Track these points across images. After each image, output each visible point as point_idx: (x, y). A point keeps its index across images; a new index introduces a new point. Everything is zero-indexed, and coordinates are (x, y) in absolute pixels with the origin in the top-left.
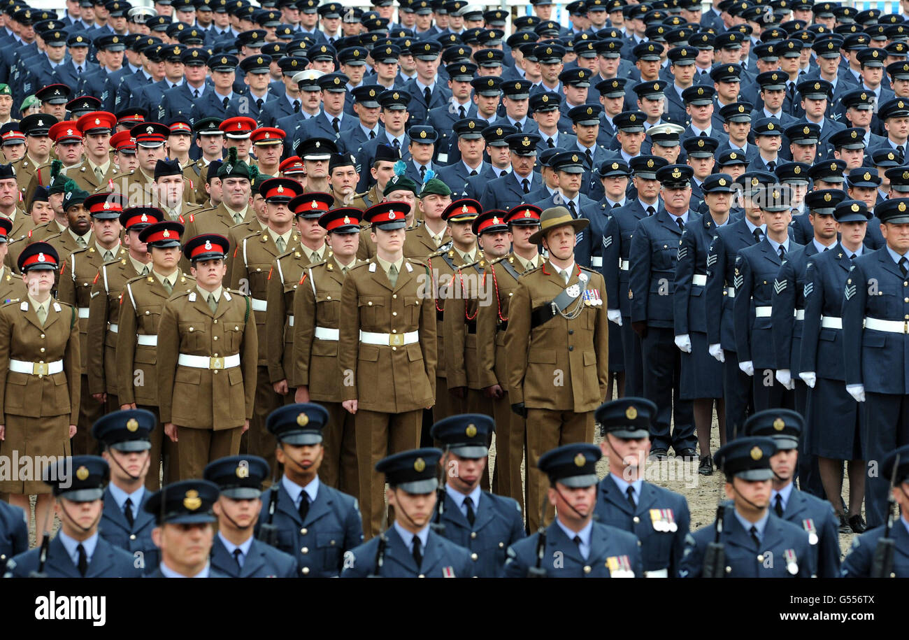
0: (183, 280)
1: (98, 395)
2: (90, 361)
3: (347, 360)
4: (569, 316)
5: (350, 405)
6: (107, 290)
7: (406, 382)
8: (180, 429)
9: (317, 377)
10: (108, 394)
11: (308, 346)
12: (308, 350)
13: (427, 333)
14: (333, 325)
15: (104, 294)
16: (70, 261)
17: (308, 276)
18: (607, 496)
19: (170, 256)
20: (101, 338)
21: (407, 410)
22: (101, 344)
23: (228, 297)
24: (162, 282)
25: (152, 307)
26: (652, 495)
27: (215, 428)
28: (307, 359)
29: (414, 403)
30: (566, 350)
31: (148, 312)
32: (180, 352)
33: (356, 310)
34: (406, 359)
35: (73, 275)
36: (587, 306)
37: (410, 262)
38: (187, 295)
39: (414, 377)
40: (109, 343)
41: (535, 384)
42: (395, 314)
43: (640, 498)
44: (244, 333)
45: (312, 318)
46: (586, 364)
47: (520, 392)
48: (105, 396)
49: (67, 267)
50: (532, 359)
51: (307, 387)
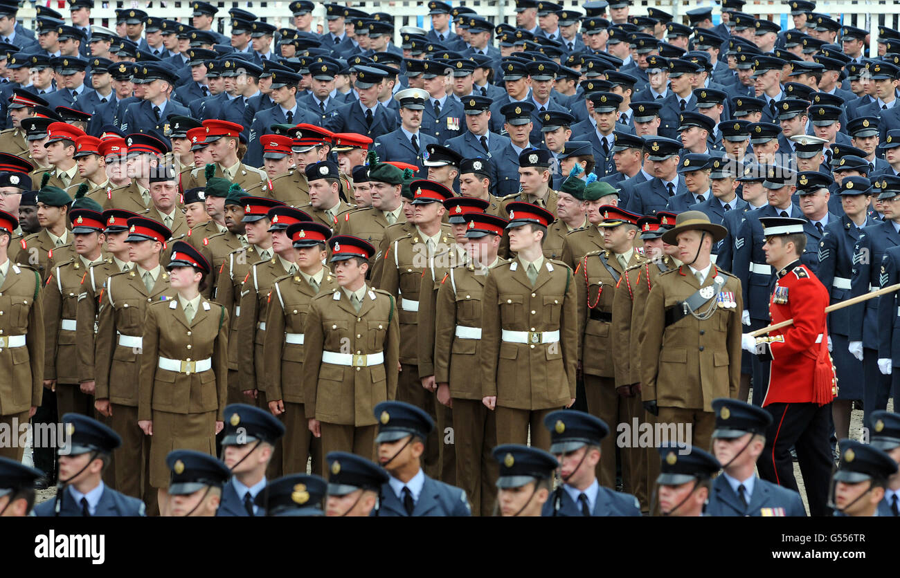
0: (329, 278)
1: (249, 392)
2: (240, 358)
3: (487, 357)
4: (700, 316)
5: (489, 401)
6: (257, 288)
7: (543, 381)
8: (323, 425)
9: (457, 375)
10: (258, 391)
11: (448, 344)
12: (447, 348)
13: (569, 333)
14: (472, 324)
15: (254, 292)
16: (229, 261)
17: (449, 276)
18: (720, 495)
19: (304, 256)
20: (251, 336)
21: (542, 408)
22: (251, 341)
23: (373, 296)
24: (308, 281)
25: (301, 305)
26: (765, 494)
27: (357, 425)
28: (447, 357)
29: (549, 401)
30: (697, 350)
31: (295, 311)
32: (324, 350)
33: (497, 308)
34: (543, 358)
35: (231, 273)
36: (719, 308)
37: (551, 262)
38: (332, 294)
39: (551, 376)
40: (258, 340)
41: (667, 383)
42: (533, 312)
43: (752, 497)
44: (388, 331)
45: (452, 317)
46: (716, 365)
47: (652, 391)
48: (256, 393)
49: (226, 266)
50: (664, 358)
51: (448, 383)
